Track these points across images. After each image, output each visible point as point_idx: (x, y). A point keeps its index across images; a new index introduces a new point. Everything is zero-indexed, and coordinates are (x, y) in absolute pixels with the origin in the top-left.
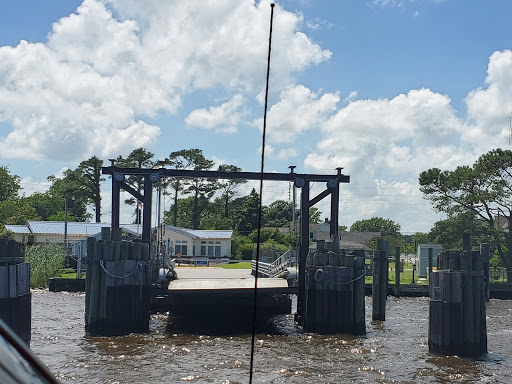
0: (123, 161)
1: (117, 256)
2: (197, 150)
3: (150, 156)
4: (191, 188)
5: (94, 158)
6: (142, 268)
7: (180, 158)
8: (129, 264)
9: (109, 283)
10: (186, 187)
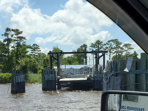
0: (93, 45)
1: (48, 73)
2: (117, 39)
3: (101, 42)
4: (115, 52)
5: (84, 44)
6: (54, 76)
7: (111, 42)
8: (51, 75)
9: (46, 79)
10: (113, 52)
